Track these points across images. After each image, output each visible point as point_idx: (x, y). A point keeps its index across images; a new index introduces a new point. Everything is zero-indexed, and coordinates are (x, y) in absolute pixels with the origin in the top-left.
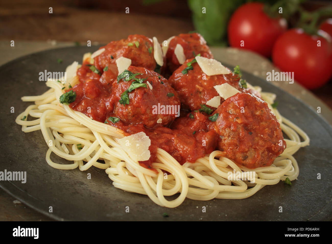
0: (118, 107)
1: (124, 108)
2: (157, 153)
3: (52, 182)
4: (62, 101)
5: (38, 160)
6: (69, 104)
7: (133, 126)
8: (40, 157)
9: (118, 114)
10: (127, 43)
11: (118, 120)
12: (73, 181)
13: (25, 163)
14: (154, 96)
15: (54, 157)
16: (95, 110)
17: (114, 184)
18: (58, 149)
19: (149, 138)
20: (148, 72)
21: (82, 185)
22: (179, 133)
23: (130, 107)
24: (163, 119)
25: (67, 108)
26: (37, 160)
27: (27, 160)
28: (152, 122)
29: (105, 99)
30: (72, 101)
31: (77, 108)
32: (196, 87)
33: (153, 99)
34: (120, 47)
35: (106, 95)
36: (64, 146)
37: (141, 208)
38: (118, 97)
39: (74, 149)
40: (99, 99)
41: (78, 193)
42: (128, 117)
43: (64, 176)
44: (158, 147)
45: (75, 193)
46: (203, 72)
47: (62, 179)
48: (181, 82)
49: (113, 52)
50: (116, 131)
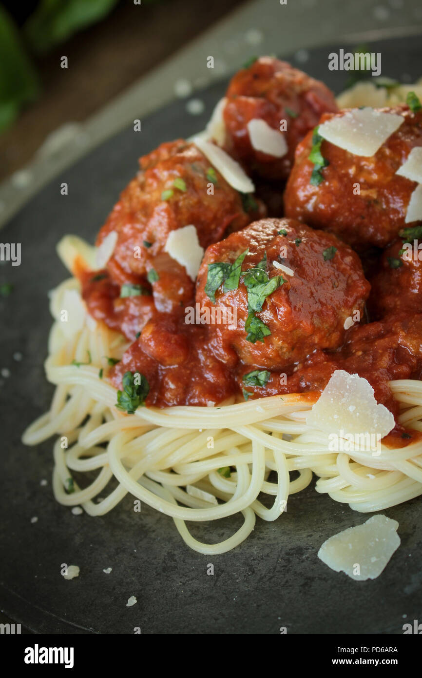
0: (245, 348)
1: (264, 346)
2: (394, 394)
5: (176, 558)
7: (305, 368)
8: (174, 550)
10: (155, 194)
11: (267, 375)
12: (278, 558)
13: (160, 583)
14: (306, 282)
15: (199, 529)
16: (203, 382)
17: (353, 508)
19: (361, 376)
23: (275, 339)
25: (145, 414)
26: (175, 561)
27: (157, 575)
28: (335, 337)
29: (206, 347)
30: (146, 395)
31: (165, 401)
34: (147, 210)
35: (201, 337)
36: (192, 490)
38: (237, 330)
40: (194, 352)
41: (312, 579)
42: (282, 357)
43: (252, 558)
45: (306, 584)
46: (352, 155)
47: (255, 569)
48: (325, 207)
49: (141, 231)
50: (285, 402)
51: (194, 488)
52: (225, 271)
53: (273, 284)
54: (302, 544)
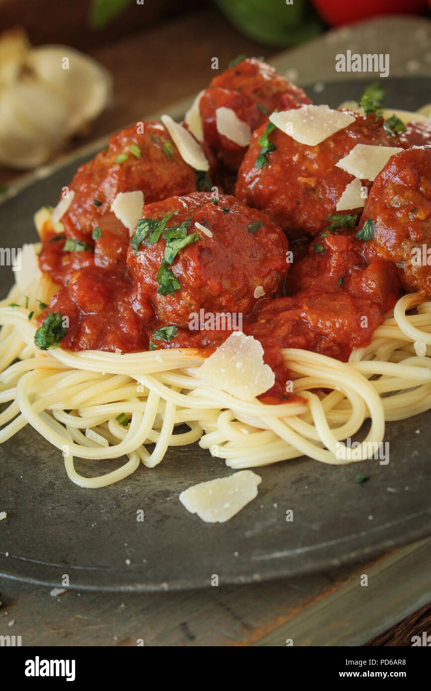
0: (160, 304)
1: (174, 301)
2: (285, 361)
3: (107, 519)
4: (42, 346)
5: (55, 487)
6: (60, 344)
8: (56, 481)
9: (169, 318)
10: (113, 158)
11: (174, 330)
12: (145, 497)
13: (33, 505)
14: (223, 246)
15: (85, 467)
16: (117, 331)
17: (228, 463)
18: (83, 445)
19: (255, 338)
20: (186, 202)
21: (168, 497)
22: (310, 298)
23: (185, 294)
24: (264, 284)
25: (58, 354)
26: (54, 489)
27: (33, 499)
28: (244, 303)
29: (126, 300)
30: (62, 336)
31: (80, 344)
32: (299, 182)
33: (225, 254)
34: (103, 173)
35: (124, 291)
36: (90, 434)
37: (306, 487)
38: (152, 283)
39: (115, 429)
40: (115, 303)
41: (167, 517)
43: (122, 495)
44: (281, 347)
45: (161, 520)
46: (298, 143)
47: (121, 504)
48: (263, 188)
49: (94, 190)
50: (183, 355)
51: (91, 431)
52: (152, 226)
53: (188, 239)
54: (171, 488)
